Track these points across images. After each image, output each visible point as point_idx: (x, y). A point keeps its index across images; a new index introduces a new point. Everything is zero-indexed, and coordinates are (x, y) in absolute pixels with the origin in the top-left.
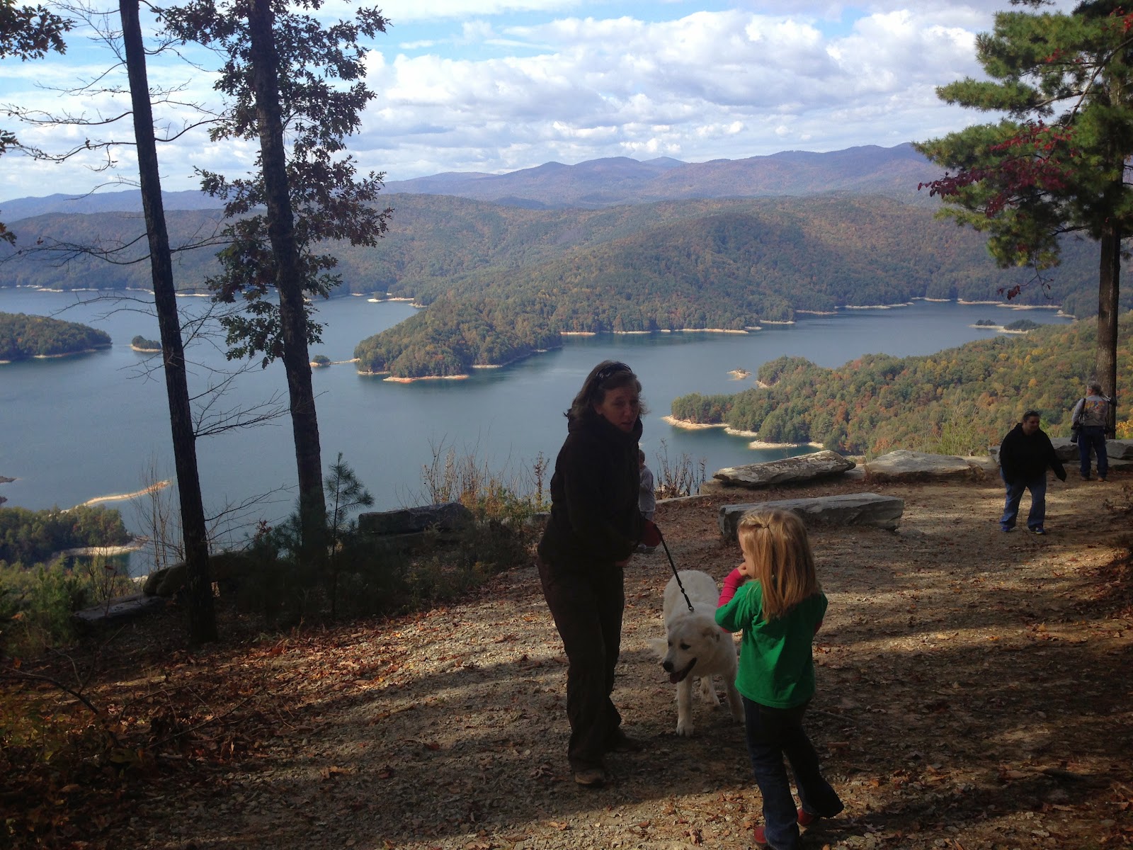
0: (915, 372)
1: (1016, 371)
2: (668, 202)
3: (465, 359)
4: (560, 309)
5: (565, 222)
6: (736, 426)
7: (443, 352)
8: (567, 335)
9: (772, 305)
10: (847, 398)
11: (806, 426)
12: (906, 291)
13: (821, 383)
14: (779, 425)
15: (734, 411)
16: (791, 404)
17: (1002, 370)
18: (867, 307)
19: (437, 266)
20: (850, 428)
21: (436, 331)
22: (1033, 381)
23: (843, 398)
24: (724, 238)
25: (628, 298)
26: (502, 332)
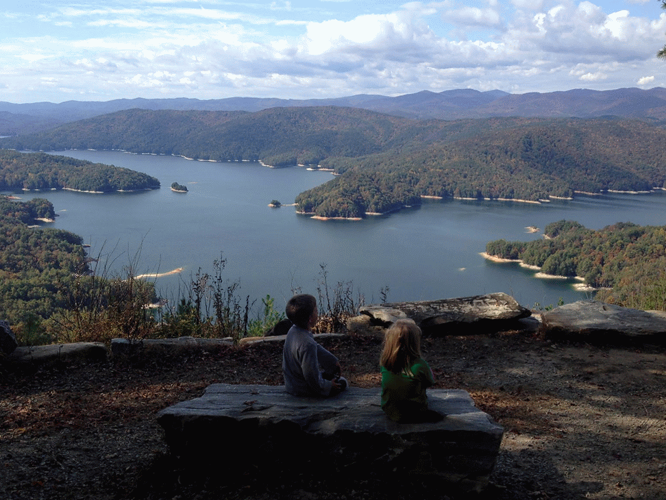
0: (651, 236)
2: (497, 118)
3: (360, 209)
4: (422, 182)
5: (430, 127)
6: (527, 262)
7: (348, 203)
8: (424, 198)
9: (558, 187)
10: (604, 249)
11: (574, 266)
12: (650, 183)
13: (587, 239)
14: (556, 263)
15: (527, 252)
18: (622, 192)
19: (349, 151)
20: (604, 269)
21: (344, 190)
23: (600, 249)
24: (531, 142)
25: (465, 177)
26: (384, 193)
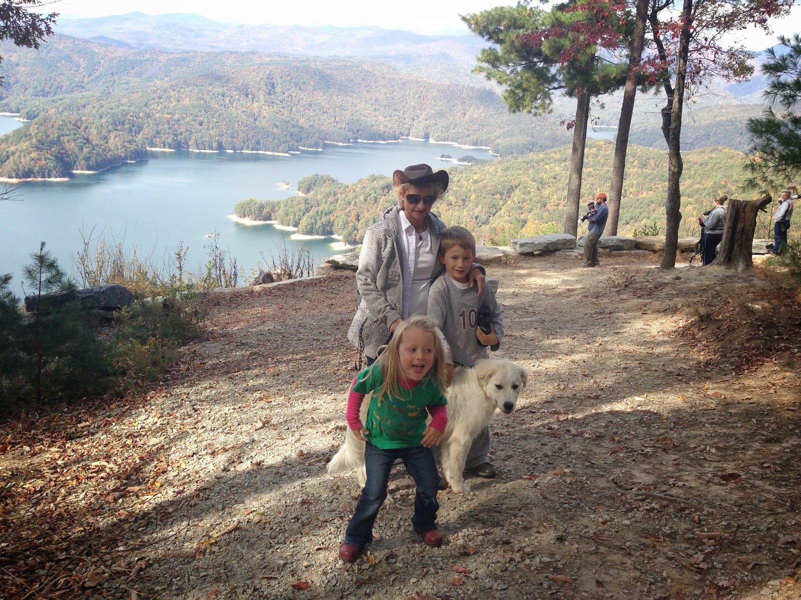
1: (464, 189)
2: (231, 52)
3: (65, 166)
4: (146, 130)
5: (148, 60)
6: (282, 223)
7: (46, 159)
8: (152, 151)
9: (308, 137)
10: (359, 205)
11: (331, 224)
12: (398, 132)
13: (342, 194)
14: (312, 223)
15: (281, 212)
16: (321, 208)
17: (455, 188)
18: (372, 141)
19: (39, 88)
21: (39, 141)
22: (473, 196)
23: (355, 204)
24: (273, 84)
25: (201, 124)
26: (97, 145)
